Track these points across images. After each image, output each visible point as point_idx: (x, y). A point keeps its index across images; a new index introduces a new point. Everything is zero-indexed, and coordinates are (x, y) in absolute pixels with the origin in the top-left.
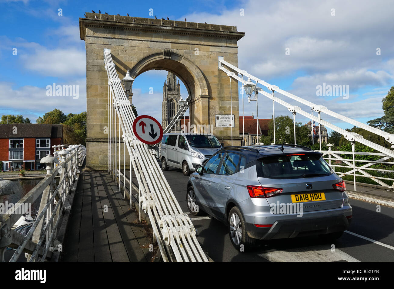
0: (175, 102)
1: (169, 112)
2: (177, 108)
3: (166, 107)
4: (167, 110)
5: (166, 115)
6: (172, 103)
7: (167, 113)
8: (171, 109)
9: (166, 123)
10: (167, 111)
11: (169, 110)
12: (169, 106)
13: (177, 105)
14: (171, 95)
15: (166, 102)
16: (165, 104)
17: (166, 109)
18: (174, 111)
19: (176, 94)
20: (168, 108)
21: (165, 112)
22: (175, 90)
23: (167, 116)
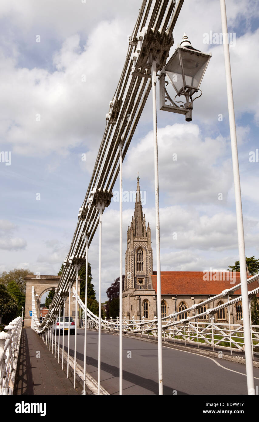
0: (144, 252)
1: (135, 264)
2: (147, 259)
3: (132, 258)
4: (133, 262)
5: (132, 269)
6: (139, 252)
7: (133, 266)
8: (138, 260)
9: (132, 281)
10: (133, 264)
11: (135, 262)
12: (135, 256)
13: (147, 256)
14: (138, 242)
15: (132, 251)
16: (130, 254)
17: (132, 260)
18: (143, 264)
19: (146, 242)
20: (134, 259)
21: (131, 265)
22: (143, 236)
23: (133, 271)
